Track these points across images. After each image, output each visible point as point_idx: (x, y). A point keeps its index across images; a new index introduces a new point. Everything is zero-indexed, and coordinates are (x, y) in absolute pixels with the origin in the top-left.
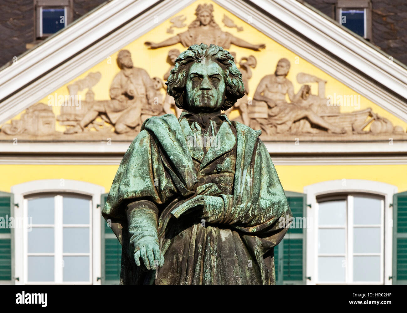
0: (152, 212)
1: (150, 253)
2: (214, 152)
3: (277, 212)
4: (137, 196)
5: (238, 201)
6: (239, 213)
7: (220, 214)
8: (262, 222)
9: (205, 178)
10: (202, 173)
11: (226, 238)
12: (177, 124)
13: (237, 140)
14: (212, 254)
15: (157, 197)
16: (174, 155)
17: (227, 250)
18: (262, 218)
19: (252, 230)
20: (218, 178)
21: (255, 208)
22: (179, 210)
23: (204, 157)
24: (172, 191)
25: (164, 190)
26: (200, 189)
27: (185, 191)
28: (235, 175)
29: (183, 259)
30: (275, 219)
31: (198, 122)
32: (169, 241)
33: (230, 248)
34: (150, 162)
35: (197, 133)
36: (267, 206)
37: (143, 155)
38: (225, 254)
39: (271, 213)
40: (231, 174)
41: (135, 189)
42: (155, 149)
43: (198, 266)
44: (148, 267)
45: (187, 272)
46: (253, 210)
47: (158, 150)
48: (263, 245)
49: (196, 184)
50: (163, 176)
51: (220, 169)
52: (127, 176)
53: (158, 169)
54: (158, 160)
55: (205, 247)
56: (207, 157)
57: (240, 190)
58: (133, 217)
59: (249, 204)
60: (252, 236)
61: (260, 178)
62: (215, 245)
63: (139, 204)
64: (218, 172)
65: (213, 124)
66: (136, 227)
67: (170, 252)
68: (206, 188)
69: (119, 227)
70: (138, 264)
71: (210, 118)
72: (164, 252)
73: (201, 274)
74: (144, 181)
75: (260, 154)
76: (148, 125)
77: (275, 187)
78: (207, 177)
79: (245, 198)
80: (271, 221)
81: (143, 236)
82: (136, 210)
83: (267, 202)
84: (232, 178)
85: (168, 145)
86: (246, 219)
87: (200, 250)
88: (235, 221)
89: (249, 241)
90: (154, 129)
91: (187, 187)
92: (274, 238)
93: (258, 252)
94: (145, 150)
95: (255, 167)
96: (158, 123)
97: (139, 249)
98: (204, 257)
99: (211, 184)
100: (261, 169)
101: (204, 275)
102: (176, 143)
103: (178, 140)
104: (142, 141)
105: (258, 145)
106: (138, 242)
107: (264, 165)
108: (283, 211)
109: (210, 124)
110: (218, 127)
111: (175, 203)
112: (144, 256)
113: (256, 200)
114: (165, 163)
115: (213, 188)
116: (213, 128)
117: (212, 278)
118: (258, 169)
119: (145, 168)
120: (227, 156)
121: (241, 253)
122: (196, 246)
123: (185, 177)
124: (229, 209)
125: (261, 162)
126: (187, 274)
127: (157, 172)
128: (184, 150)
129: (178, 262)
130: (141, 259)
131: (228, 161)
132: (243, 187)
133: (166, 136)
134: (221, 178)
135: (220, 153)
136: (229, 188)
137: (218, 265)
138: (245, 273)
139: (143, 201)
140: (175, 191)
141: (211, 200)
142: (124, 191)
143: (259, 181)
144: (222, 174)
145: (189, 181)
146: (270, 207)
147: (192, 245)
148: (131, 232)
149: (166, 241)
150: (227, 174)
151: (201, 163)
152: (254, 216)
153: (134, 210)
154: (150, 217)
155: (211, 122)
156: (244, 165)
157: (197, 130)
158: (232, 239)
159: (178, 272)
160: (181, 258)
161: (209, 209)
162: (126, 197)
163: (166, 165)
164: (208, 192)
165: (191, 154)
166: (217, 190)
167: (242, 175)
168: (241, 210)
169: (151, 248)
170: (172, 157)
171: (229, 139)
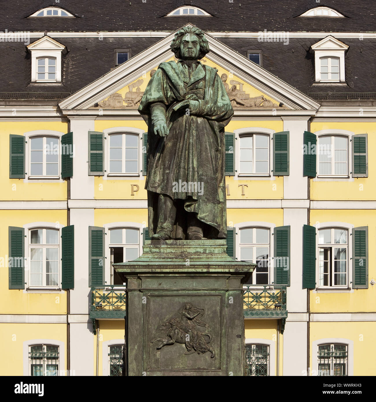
0: (163, 108)
1: (162, 128)
2: (194, 79)
3: (226, 109)
4: (156, 100)
5: (207, 103)
6: (207, 109)
7: (197, 110)
8: (218, 114)
9: (190, 92)
10: (188, 89)
11: (200, 122)
12: (176, 65)
13: (206, 73)
14: (193, 130)
15: (166, 101)
16: (174, 80)
17: (201, 128)
18: (219, 112)
19: (213, 118)
20: (196, 91)
21: (215, 107)
22: (177, 107)
23: (189, 81)
24: (173, 98)
25: (169, 97)
26: (187, 97)
27: (180, 98)
28: (205, 90)
29: (179, 132)
30: (225, 112)
31: (186, 64)
32: (172, 123)
33: (203, 127)
34: (162, 84)
35: (186, 69)
36: (221, 106)
37: (158, 81)
38: (200, 130)
39: (223, 110)
40: (203, 90)
41: (154, 97)
42: (165, 78)
43: (186, 135)
44: (161, 135)
45: (181, 138)
46: (214, 108)
47: (166, 78)
48: (219, 126)
49: (185, 94)
50: (169, 91)
51: (197, 87)
52: (150, 91)
53: (166, 87)
54: (166, 83)
55: (190, 126)
56: (191, 81)
57: (207, 97)
58: (154, 111)
59: (212, 104)
60: (214, 121)
61: (217, 92)
62: (195, 125)
63: (157, 105)
64: (197, 89)
65: (194, 65)
66: (155, 116)
67: (172, 129)
68: (190, 97)
69: (146, 117)
70: (156, 133)
71: (192, 63)
72: (169, 128)
73: (188, 140)
74: (159, 93)
75: (217, 80)
76: (161, 66)
77: (225, 97)
78: (191, 91)
79: (210, 101)
80: (223, 114)
81: (158, 120)
82: (155, 108)
83: (221, 104)
84: (203, 92)
85: (171, 75)
86: (210, 112)
87: (187, 127)
88: (205, 113)
89: (212, 124)
90: (164, 68)
91: (181, 96)
92: (225, 123)
93: (217, 129)
94: (160, 78)
95: (215, 86)
96: (166, 65)
97: (156, 126)
98: (189, 131)
99: (193, 94)
100: (218, 88)
101: (189, 140)
102: (175, 74)
103: (176, 73)
104: (158, 74)
105: (217, 76)
106: (156, 123)
107: (219, 86)
108: (229, 109)
109: (192, 65)
110: (196, 67)
111: (175, 104)
112: (159, 129)
113: (216, 103)
114: (170, 84)
115: (194, 96)
116: (194, 67)
117: (193, 141)
118: (216, 88)
119: (159, 87)
120: (201, 81)
121: (208, 129)
122: (185, 125)
123: (180, 91)
124: (202, 107)
125: (218, 85)
126: (181, 140)
127: (165, 89)
128: (179, 78)
129: (176, 134)
130: (157, 131)
131: (202, 83)
132: (209, 96)
133: (170, 71)
134: (198, 92)
135: (197, 79)
136: (202, 97)
137: (197, 135)
138: (210, 139)
139: (159, 103)
140: (175, 98)
141: (193, 102)
142: (149, 98)
143: (217, 93)
144: (198, 90)
145: (181, 92)
146: (223, 106)
147: (183, 125)
148: (153, 118)
149: (170, 123)
150: (201, 90)
151: (188, 84)
152: (215, 111)
153: (154, 108)
154: (162, 111)
155: (193, 64)
156: (209, 86)
157: (186, 68)
158: (203, 123)
159: (176, 139)
160: (178, 132)
161: (192, 106)
162: (150, 101)
163: (170, 85)
164: (191, 99)
165: (183, 79)
166: (196, 98)
167: (209, 90)
168: (208, 108)
169: (162, 125)
170: (173, 81)
171: (202, 73)
